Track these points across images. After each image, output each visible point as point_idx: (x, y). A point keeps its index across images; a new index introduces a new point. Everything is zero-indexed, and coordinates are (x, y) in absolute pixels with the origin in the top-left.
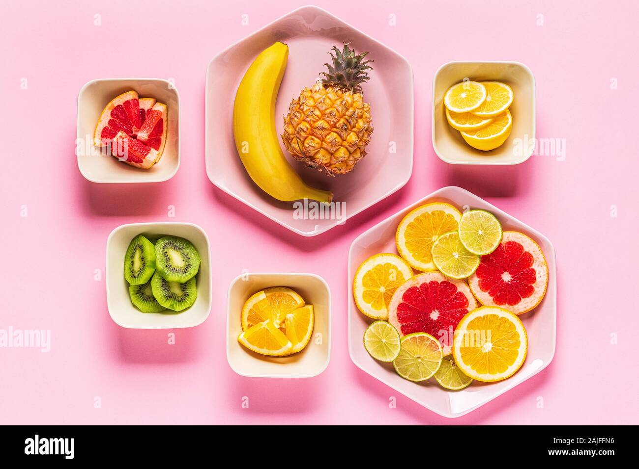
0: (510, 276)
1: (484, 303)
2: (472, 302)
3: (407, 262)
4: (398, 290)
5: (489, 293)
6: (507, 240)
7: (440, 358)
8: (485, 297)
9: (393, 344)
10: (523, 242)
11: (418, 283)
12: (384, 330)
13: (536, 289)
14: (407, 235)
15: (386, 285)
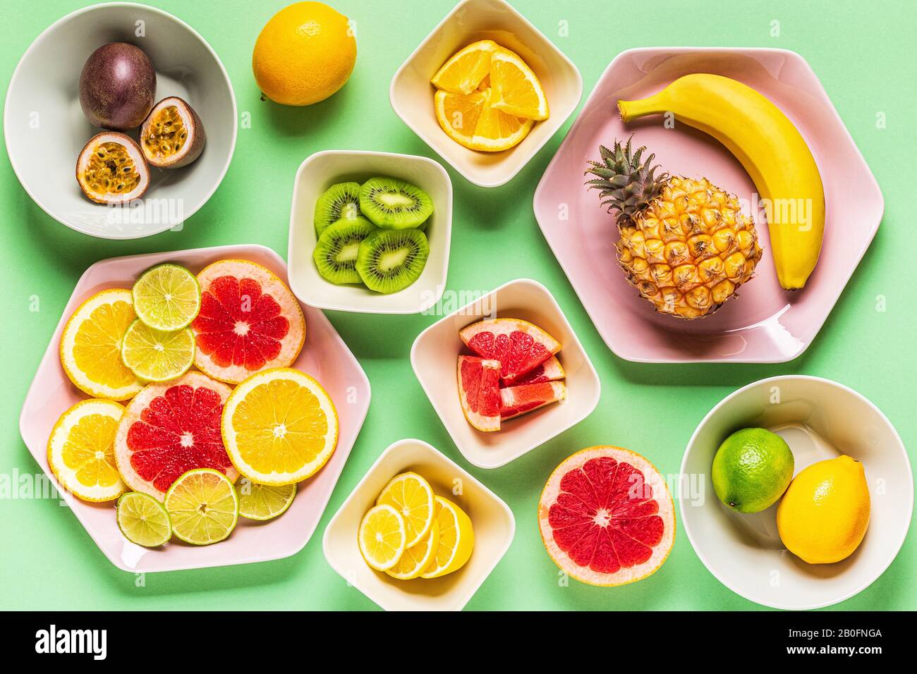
0: (245, 323)
1: (238, 380)
2: (223, 391)
3: (107, 399)
4: (117, 442)
5: (235, 363)
6: (209, 283)
7: (229, 489)
8: (233, 372)
9: (155, 514)
10: (229, 271)
11: (135, 417)
12: (134, 505)
13: (288, 317)
14: (83, 365)
15: (100, 446)
